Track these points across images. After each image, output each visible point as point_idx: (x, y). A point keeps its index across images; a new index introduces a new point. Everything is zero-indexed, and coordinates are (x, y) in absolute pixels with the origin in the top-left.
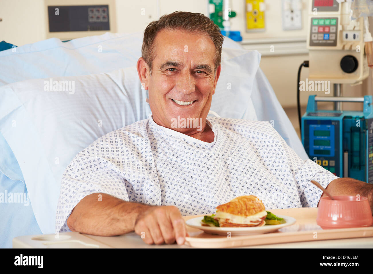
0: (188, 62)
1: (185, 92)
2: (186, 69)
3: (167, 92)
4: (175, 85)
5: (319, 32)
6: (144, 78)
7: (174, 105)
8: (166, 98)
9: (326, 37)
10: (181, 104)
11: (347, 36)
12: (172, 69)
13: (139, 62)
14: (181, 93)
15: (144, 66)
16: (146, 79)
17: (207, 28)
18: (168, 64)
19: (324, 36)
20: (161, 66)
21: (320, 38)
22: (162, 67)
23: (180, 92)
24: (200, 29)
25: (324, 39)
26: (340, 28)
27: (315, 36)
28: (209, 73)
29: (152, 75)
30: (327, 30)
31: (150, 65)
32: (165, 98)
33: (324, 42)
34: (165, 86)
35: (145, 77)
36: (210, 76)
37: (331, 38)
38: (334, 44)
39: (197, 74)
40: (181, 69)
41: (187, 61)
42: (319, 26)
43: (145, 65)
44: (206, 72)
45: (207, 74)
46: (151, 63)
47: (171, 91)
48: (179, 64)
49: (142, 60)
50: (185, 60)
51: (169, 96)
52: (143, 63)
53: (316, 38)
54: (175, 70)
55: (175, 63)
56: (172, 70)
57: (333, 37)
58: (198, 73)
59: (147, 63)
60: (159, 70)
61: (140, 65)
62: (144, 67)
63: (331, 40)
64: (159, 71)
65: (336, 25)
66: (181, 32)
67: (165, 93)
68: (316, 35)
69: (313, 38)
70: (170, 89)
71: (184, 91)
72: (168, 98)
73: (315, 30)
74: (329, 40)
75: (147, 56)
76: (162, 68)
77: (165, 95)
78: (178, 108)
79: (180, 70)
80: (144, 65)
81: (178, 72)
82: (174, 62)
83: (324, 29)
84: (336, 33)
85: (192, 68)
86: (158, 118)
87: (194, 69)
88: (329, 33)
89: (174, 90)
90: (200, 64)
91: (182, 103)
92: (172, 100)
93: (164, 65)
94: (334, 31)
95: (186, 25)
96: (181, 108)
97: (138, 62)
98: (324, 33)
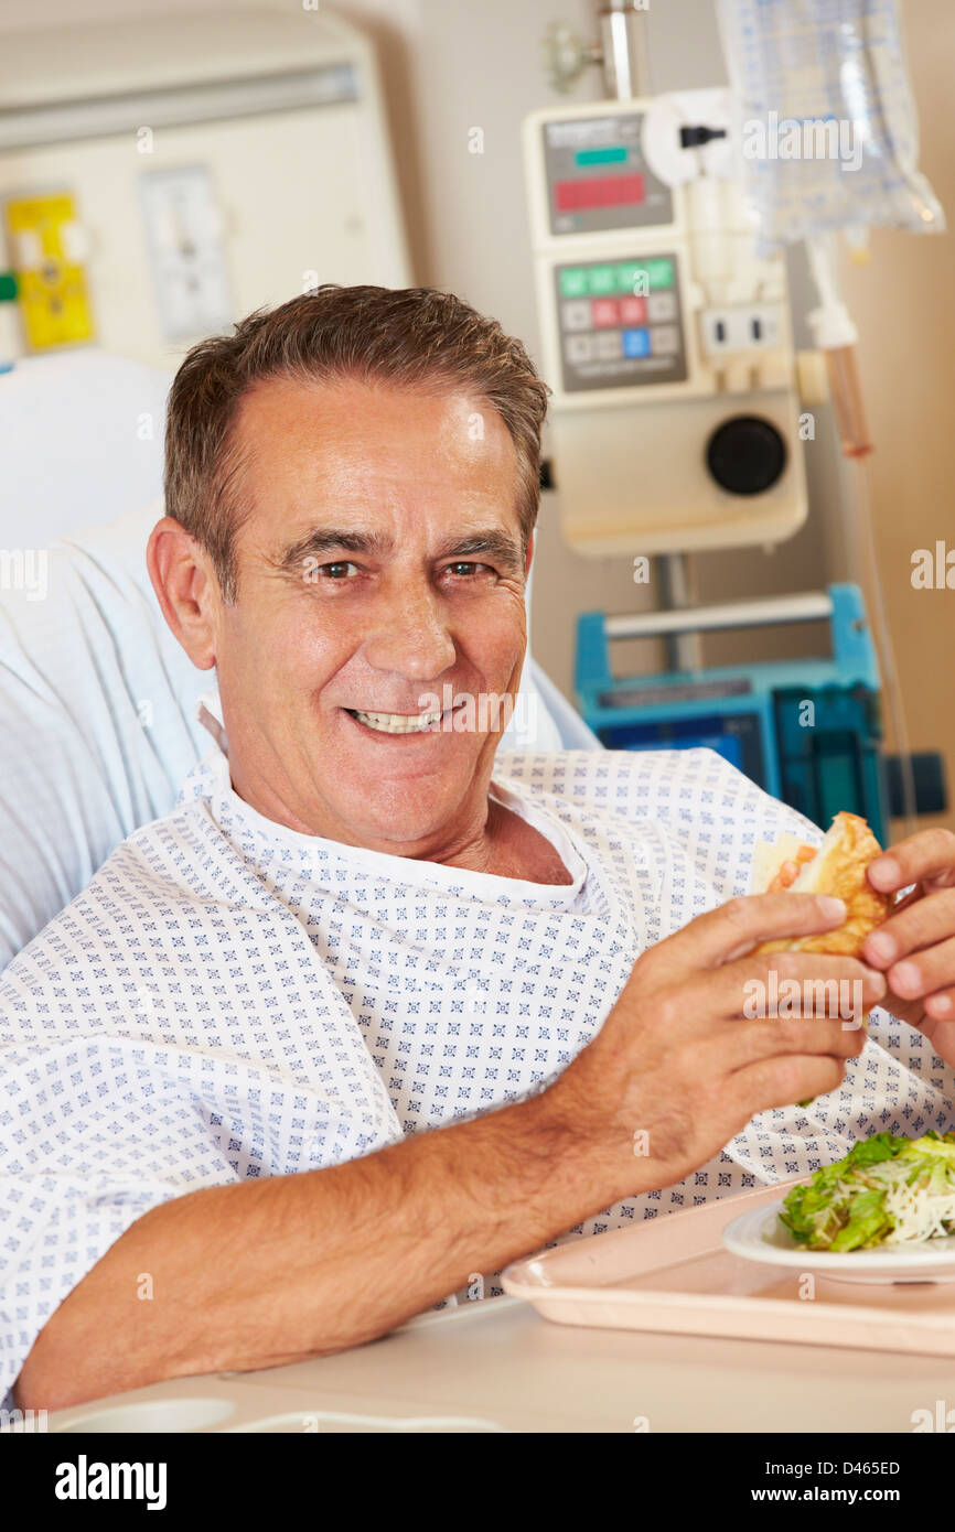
0: (411, 527)
1: (418, 672)
2: (404, 563)
3: (325, 677)
4: (360, 643)
5: (598, 328)
6: (192, 617)
7: (364, 738)
8: (323, 709)
9: (636, 343)
10: (391, 731)
11: (721, 332)
12: (337, 564)
13: (158, 539)
14: (394, 679)
15: (188, 557)
16: (199, 620)
17: (482, 358)
18: (321, 541)
19: (625, 343)
20: (284, 555)
21: (605, 354)
22: (293, 556)
23: (388, 672)
24: (451, 367)
25: (627, 357)
26: (692, 297)
27: (581, 347)
28: (505, 570)
29: (235, 599)
30: (632, 312)
31: (223, 552)
32: (318, 708)
33: (629, 367)
34: (317, 649)
35: (196, 609)
36: (508, 581)
37: (658, 348)
38: (677, 371)
39: (449, 580)
40: (382, 562)
41: (408, 525)
42: (595, 300)
43: (195, 553)
44: (496, 566)
45: (500, 578)
46: (227, 543)
47: (343, 670)
48: (372, 541)
49: (175, 529)
50: (398, 516)
51: (335, 696)
52: (180, 542)
53: (586, 355)
54: (352, 571)
55: (354, 536)
56: (340, 569)
57: (664, 342)
58: (458, 577)
59: (203, 545)
60: (276, 574)
61: (163, 553)
62: (188, 564)
63: (662, 356)
64: (279, 581)
65: (674, 288)
66: (364, 390)
67: (314, 687)
68: (587, 340)
69: (575, 355)
70: (340, 660)
71: (415, 664)
72: (330, 707)
73: (578, 317)
74: (649, 355)
75: (204, 509)
76: (291, 566)
77: (316, 694)
78: (380, 751)
79: (377, 569)
80: (186, 552)
81: (368, 578)
82: (349, 530)
83: (618, 311)
84: (678, 323)
85: (432, 551)
86: (280, 803)
87: (442, 557)
88: (644, 325)
89: (357, 663)
90: (468, 533)
91: (395, 724)
92: (352, 714)
93: (300, 547)
94: (668, 314)
95: (384, 351)
96: (394, 750)
97: (154, 539)
98: (621, 326)
